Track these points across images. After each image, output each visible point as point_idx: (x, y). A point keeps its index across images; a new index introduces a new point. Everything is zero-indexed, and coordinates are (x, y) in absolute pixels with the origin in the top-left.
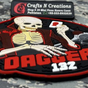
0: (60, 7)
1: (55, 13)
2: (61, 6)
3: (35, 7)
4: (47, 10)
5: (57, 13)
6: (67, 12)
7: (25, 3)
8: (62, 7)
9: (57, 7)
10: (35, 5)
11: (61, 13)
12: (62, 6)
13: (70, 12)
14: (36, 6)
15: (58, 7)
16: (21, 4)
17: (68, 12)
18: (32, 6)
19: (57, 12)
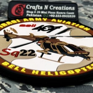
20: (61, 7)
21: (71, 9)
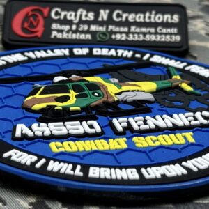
0: (147, 20)
1: (131, 35)
2: (150, 18)
3: (73, 18)
4: (107, 28)
5: (136, 35)
6: (166, 34)
7: (45, 7)
8: (152, 20)
9: (138, 20)
10: (73, 13)
11: (148, 36)
12: (153, 16)
13: (175, 34)
14: (76, 16)
15: (142, 20)
16: (33, 10)
17: (171, 34)
18: (65, 16)
19: (138, 33)
20: (142, 16)
21: (169, 21)
